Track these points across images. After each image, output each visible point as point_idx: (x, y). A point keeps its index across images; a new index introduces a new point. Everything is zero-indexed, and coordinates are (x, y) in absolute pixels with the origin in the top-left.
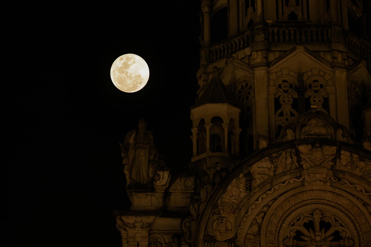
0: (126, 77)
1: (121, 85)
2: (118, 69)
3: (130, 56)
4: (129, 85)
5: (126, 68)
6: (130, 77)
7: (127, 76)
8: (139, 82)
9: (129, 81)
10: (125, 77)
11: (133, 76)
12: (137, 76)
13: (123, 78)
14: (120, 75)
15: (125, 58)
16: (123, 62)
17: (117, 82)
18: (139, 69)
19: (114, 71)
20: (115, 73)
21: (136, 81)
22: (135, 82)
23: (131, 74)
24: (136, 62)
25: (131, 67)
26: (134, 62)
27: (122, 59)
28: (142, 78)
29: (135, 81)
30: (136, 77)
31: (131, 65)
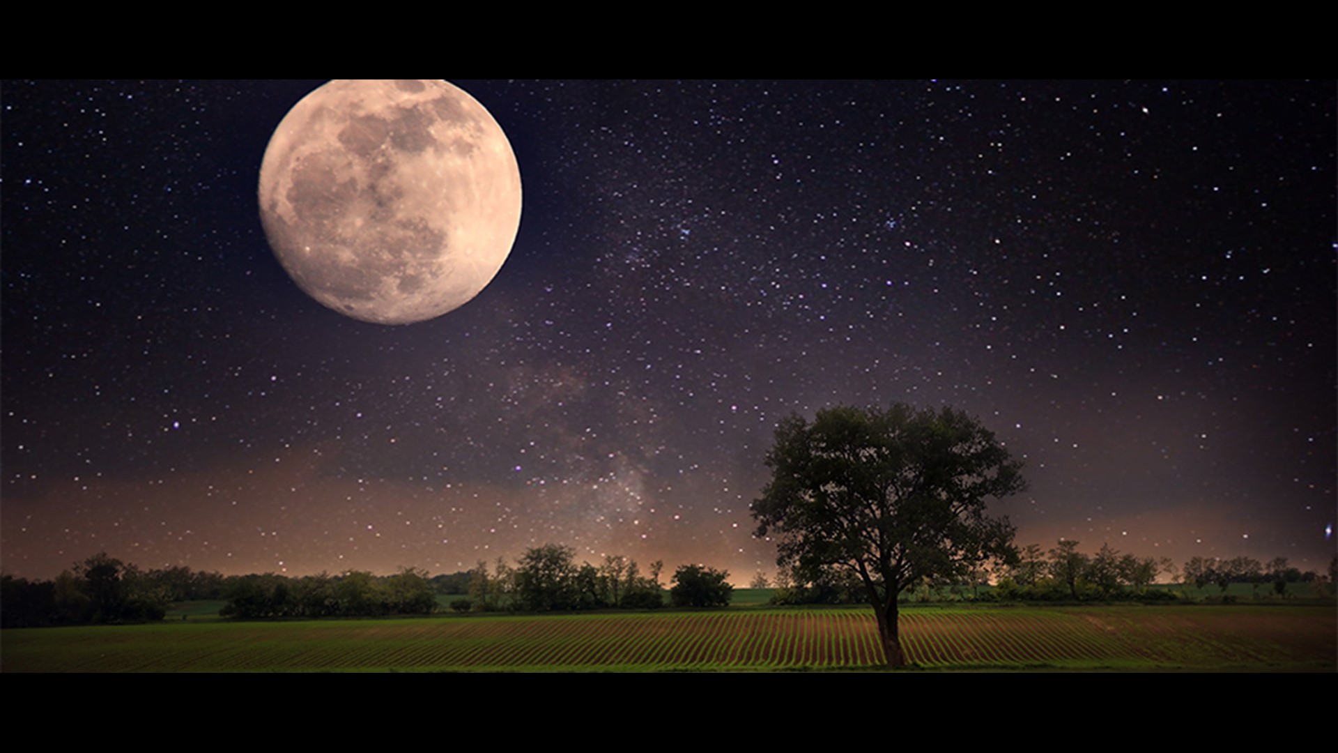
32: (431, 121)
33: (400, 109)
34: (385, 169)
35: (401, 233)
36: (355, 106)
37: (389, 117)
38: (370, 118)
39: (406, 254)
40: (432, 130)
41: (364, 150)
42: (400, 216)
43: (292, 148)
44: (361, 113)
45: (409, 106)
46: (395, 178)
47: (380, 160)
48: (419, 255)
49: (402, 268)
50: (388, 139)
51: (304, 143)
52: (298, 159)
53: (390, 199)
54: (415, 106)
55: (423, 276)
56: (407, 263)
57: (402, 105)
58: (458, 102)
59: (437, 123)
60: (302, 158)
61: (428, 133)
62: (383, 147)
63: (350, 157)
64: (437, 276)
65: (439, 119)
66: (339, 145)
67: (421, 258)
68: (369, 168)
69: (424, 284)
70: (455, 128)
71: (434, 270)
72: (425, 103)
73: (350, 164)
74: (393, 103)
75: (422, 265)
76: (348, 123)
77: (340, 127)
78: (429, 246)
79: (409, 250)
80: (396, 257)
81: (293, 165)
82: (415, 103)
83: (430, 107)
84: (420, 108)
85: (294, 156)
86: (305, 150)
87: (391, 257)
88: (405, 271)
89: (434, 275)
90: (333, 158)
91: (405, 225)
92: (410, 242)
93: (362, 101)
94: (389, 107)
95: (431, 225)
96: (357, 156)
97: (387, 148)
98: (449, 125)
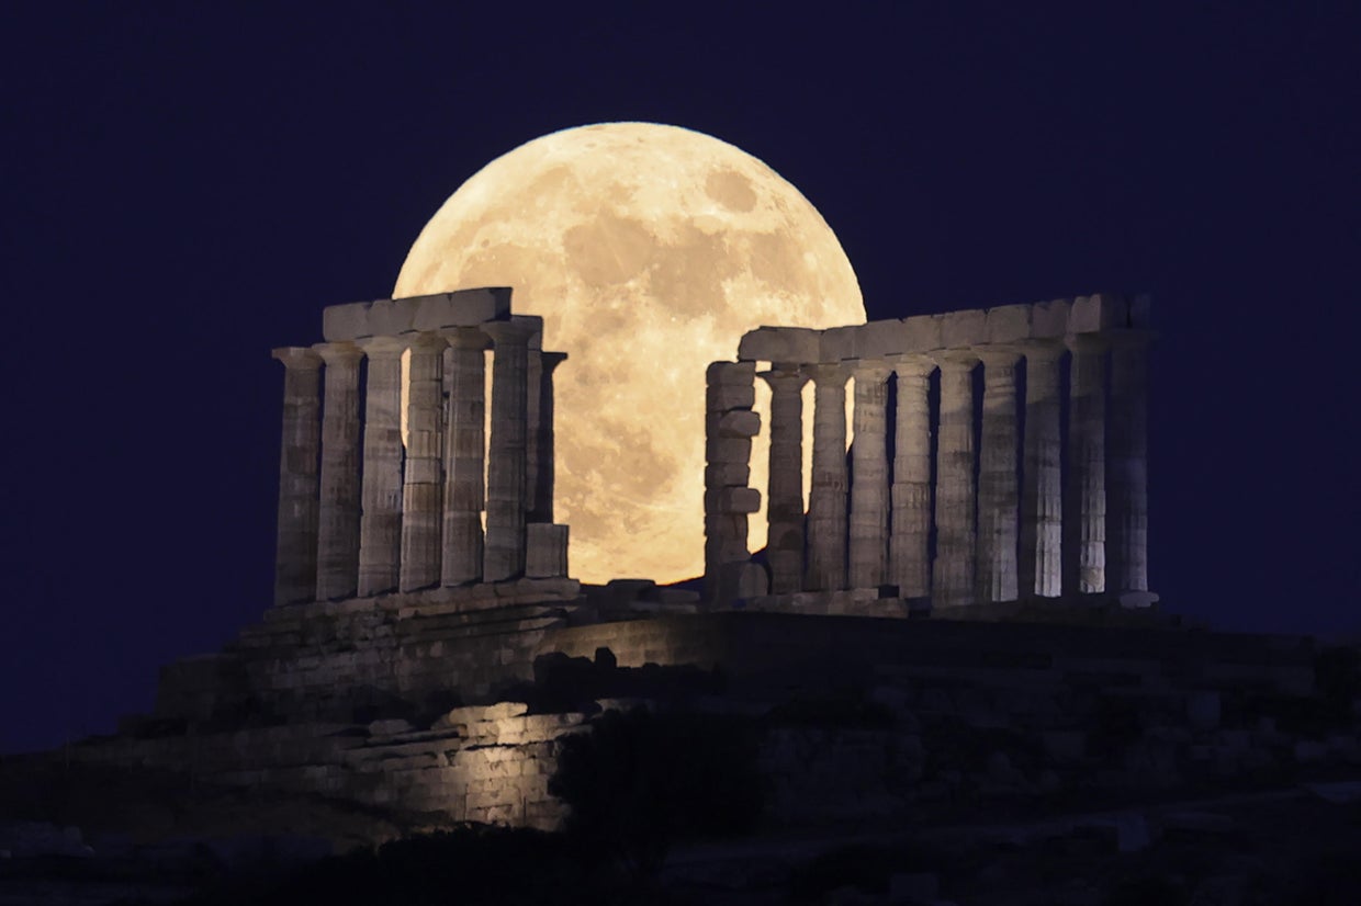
32: (734, 271)
33: (690, 227)
34: (617, 323)
35: (599, 440)
36: (620, 193)
37: (666, 236)
38: (633, 226)
39: (595, 477)
40: (728, 287)
41: (597, 278)
42: (610, 412)
43: (485, 219)
44: (623, 211)
45: (710, 230)
46: (627, 346)
47: (615, 305)
48: (616, 487)
49: (580, 496)
50: (646, 274)
51: (507, 220)
52: (485, 243)
53: (604, 378)
54: (719, 235)
55: (611, 521)
56: (591, 492)
57: (697, 224)
58: (801, 253)
59: (743, 275)
60: (491, 245)
61: (721, 294)
62: (631, 284)
63: (569, 280)
64: (636, 532)
65: (749, 274)
66: (560, 250)
67: (618, 493)
68: (591, 310)
69: (609, 535)
70: (771, 297)
71: (634, 518)
72: (739, 235)
73: (563, 291)
74: (684, 215)
75: (614, 503)
76: (594, 216)
77: (578, 220)
78: (640, 479)
79: (601, 472)
80: (575, 474)
81: (474, 248)
82: (722, 229)
83: (745, 244)
84: (727, 241)
85: (480, 237)
86: (506, 232)
87: (568, 472)
88: (583, 501)
89: (631, 527)
90: (540, 267)
91: (612, 430)
92: (608, 459)
93: (636, 188)
94: (675, 219)
95: (657, 446)
96: (579, 281)
97: (637, 290)
98: (764, 288)
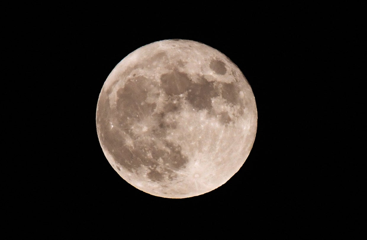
0: (155, 110)
1: (118, 101)
2: (176, 70)
3: (242, 94)
4: (131, 135)
5: (191, 99)
6: (162, 125)
7: (162, 115)
8: (158, 170)
9: (145, 129)
10: (154, 106)
11: (172, 136)
12: (179, 152)
13: (150, 100)
14: (155, 84)
15: (228, 79)
16: (211, 74)
17: (121, 84)
18: (205, 148)
19: (161, 55)
20: (155, 63)
21: (157, 154)
22: (149, 155)
23: (174, 126)
24: (231, 124)
25: (203, 115)
26: (225, 119)
27: (220, 68)
28: (176, 176)
29: (153, 153)
30: (173, 150)
31: (211, 113)
32: (216, 95)
33: (203, 78)
34: (175, 109)
35: (164, 148)
36: (181, 64)
37: (195, 80)
38: (184, 76)
39: (161, 160)
40: (213, 101)
41: (170, 92)
42: (169, 138)
43: (136, 67)
44: (182, 70)
45: (210, 80)
46: (177, 117)
47: (175, 102)
48: (167, 164)
49: (155, 166)
50: (186, 93)
51: (143, 68)
52: (134, 75)
53: (168, 126)
54: (212, 82)
55: (165, 176)
56: (159, 165)
57: (206, 77)
58: (239, 91)
59: (218, 97)
60: (136, 76)
61: (210, 101)
62: (181, 95)
63: (160, 91)
64: (172, 180)
65: (221, 96)
66: (159, 81)
67: (168, 166)
68: (167, 103)
69: (163, 181)
70: (227, 105)
71: (172, 176)
72: (219, 83)
73: (158, 95)
74: (201, 74)
75: (166, 170)
76: (172, 71)
77: (165, 71)
78: (176, 162)
79: (163, 159)
80: (154, 158)
81: (130, 76)
82: (213, 80)
83: (221, 86)
84: (215, 84)
85: (134, 72)
86: (141, 72)
87: (152, 157)
88: (156, 168)
89: (171, 178)
90: (152, 86)
91: (169, 145)
92: (166, 154)
93: (186, 63)
94: (198, 75)
95: (183, 152)
96: (164, 92)
97: (183, 97)
98: (225, 102)
